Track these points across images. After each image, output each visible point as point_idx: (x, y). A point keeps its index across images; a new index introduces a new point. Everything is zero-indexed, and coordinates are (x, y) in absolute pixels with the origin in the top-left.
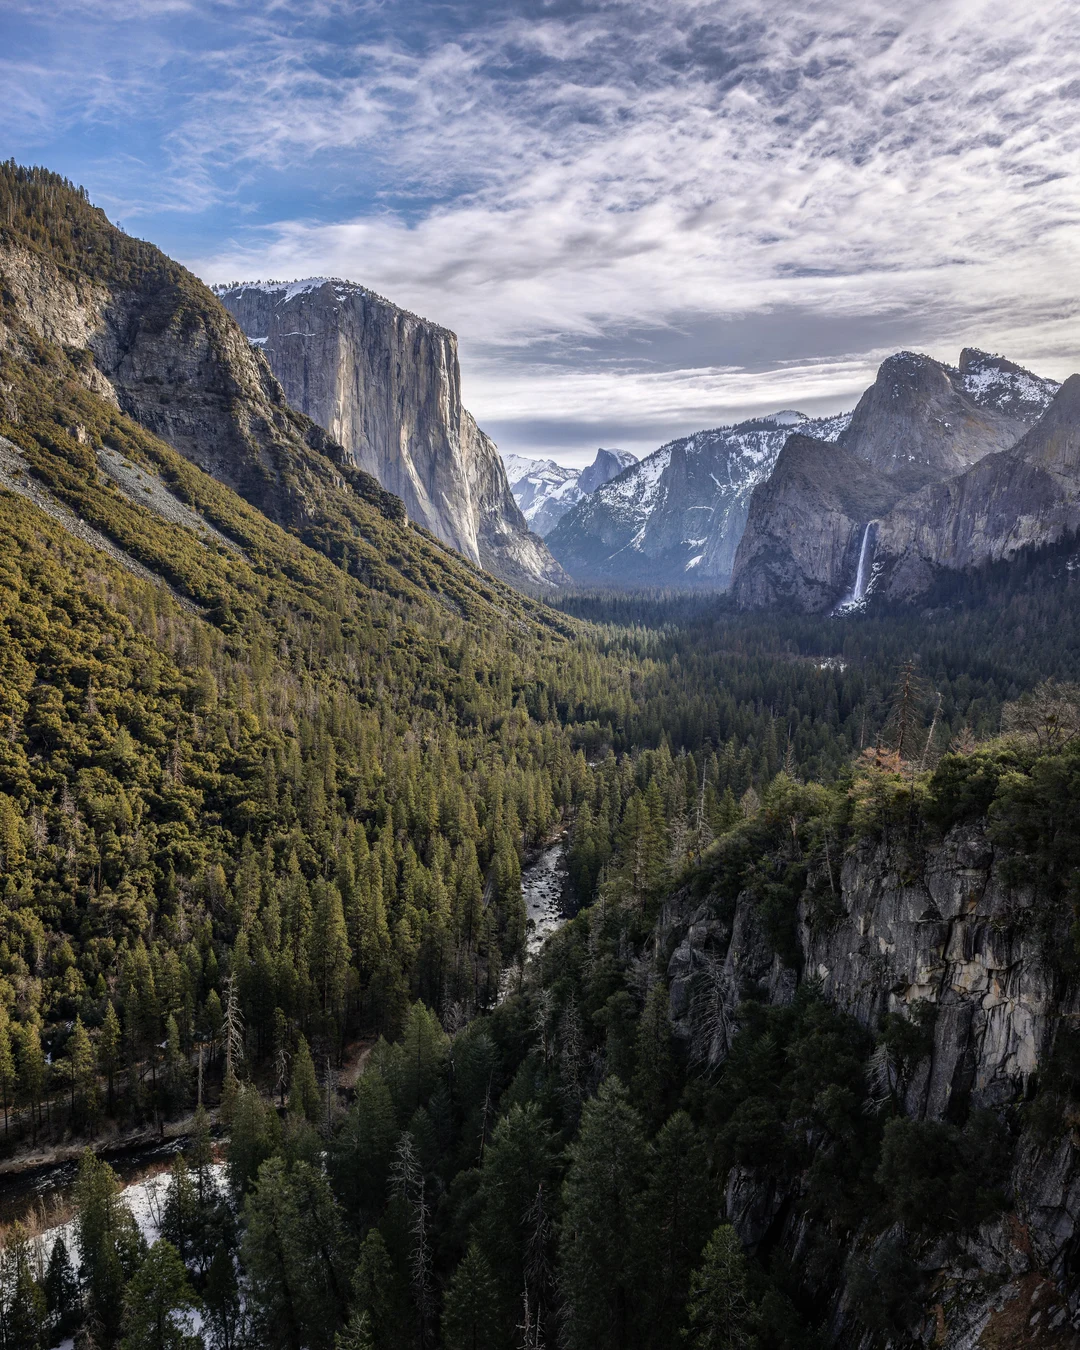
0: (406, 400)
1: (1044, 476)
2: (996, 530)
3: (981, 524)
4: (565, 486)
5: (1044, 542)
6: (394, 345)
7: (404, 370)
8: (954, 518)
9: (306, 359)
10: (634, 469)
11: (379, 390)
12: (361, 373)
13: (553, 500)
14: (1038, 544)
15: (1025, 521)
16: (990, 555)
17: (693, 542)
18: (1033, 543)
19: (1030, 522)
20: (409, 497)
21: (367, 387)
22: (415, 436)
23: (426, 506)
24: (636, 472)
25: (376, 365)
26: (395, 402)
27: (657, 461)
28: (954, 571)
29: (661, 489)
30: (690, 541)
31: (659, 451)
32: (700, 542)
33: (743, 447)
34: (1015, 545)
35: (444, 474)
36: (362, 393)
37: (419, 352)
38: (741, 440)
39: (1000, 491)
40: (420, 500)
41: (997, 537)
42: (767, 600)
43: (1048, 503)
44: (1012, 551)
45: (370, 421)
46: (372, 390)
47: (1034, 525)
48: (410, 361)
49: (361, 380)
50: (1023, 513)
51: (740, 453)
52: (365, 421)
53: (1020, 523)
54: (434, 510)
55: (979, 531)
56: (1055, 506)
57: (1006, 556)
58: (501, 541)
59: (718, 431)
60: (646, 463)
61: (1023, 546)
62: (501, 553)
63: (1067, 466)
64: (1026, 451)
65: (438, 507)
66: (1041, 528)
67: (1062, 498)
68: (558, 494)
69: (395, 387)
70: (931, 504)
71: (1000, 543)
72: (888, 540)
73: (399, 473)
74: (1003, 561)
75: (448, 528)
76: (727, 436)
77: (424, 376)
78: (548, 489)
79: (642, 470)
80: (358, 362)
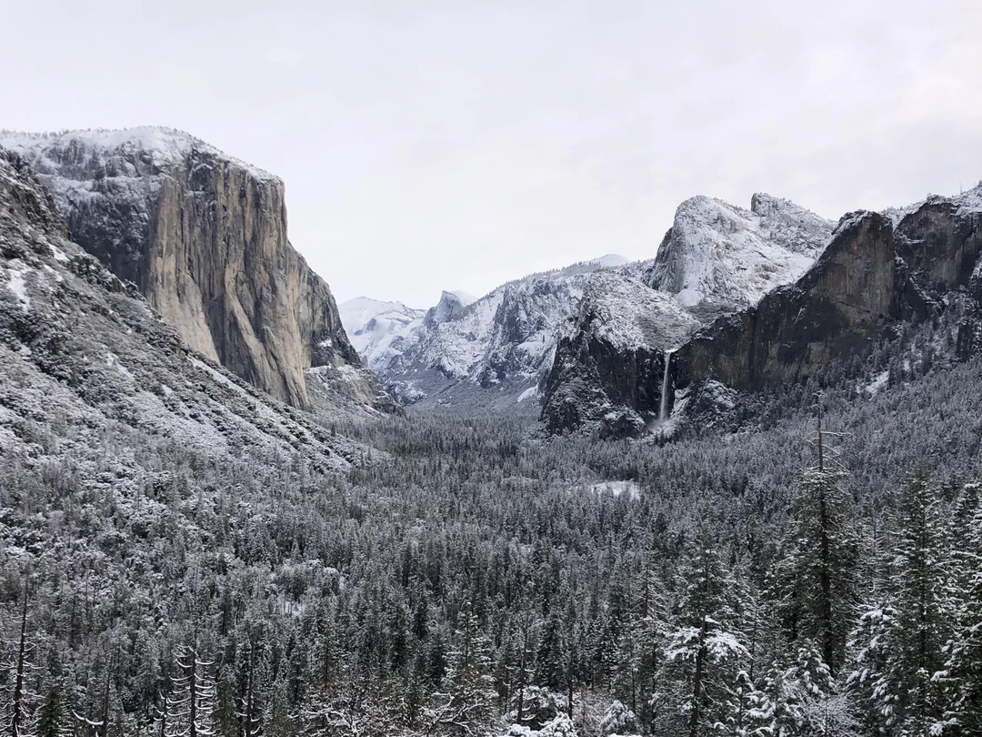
0: (232, 242)
1: (828, 306)
3: (774, 351)
4: (411, 326)
6: (220, 188)
7: (230, 211)
8: (748, 345)
10: (471, 308)
11: (204, 231)
12: (186, 215)
13: (399, 338)
15: (815, 347)
20: (234, 333)
21: (191, 228)
22: (240, 274)
23: (252, 341)
24: (473, 311)
26: (221, 242)
27: (492, 301)
29: (496, 327)
31: (494, 292)
33: (570, 287)
35: (270, 311)
36: (186, 232)
37: (245, 195)
38: (568, 281)
40: (245, 335)
41: (790, 364)
43: (835, 330)
45: (195, 261)
46: (197, 230)
47: (823, 351)
48: (236, 204)
49: (186, 221)
50: (813, 340)
51: (566, 293)
52: (189, 260)
53: (810, 350)
54: (261, 345)
55: (772, 358)
56: (842, 333)
60: (481, 303)
61: (816, 372)
63: (849, 296)
64: (810, 282)
65: (263, 341)
66: (831, 354)
67: (847, 325)
68: (405, 332)
69: (220, 227)
71: (793, 369)
73: (223, 309)
75: (273, 362)
76: (555, 277)
77: (249, 217)
78: (396, 327)
79: (478, 309)
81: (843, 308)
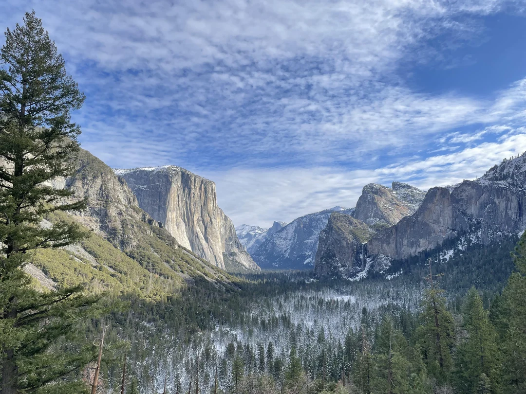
0: (197, 206)
1: (426, 224)
2: (412, 245)
3: (405, 242)
4: (262, 235)
5: (430, 249)
6: (193, 187)
7: (196, 195)
8: (395, 240)
9: (160, 192)
10: (285, 228)
11: (186, 202)
12: (180, 196)
13: (258, 240)
14: (428, 249)
15: (422, 241)
16: (411, 254)
17: (307, 253)
18: (426, 249)
19: (424, 241)
20: (197, 239)
21: (182, 201)
22: (199, 218)
24: (286, 229)
25: (186, 193)
26: (192, 206)
27: (293, 225)
28: (398, 261)
29: (295, 235)
30: (306, 253)
31: (293, 221)
32: (310, 253)
33: (323, 219)
34: (420, 250)
35: (210, 231)
36: (180, 203)
37: (201, 189)
38: (322, 216)
39: (410, 231)
40: (201, 240)
41: (412, 247)
42: (328, 274)
43: (430, 234)
44: (419, 252)
45: (183, 213)
46: (184, 202)
47: (425, 242)
48: (198, 192)
49: (180, 199)
50: (421, 238)
51: (322, 221)
52: (181, 213)
53: (420, 242)
54: (207, 244)
55: (405, 245)
56: (432, 235)
57: (417, 254)
58: (233, 254)
59: (314, 214)
60: (289, 226)
61: (423, 251)
62: (233, 259)
63: (434, 220)
64: (418, 215)
65: (208, 242)
66: (429, 243)
67: (434, 232)
68: (260, 237)
69: (192, 201)
70: (386, 235)
71: (414, 249)
72: (371, 250)
73: (193, 231)
74: (416, 256)
75: (211, 250)
76: (317, 215)
77: (203, 196)
78: (257, 236)
79: (288, 228)
80: (179, 193)
81: (432, 225)
